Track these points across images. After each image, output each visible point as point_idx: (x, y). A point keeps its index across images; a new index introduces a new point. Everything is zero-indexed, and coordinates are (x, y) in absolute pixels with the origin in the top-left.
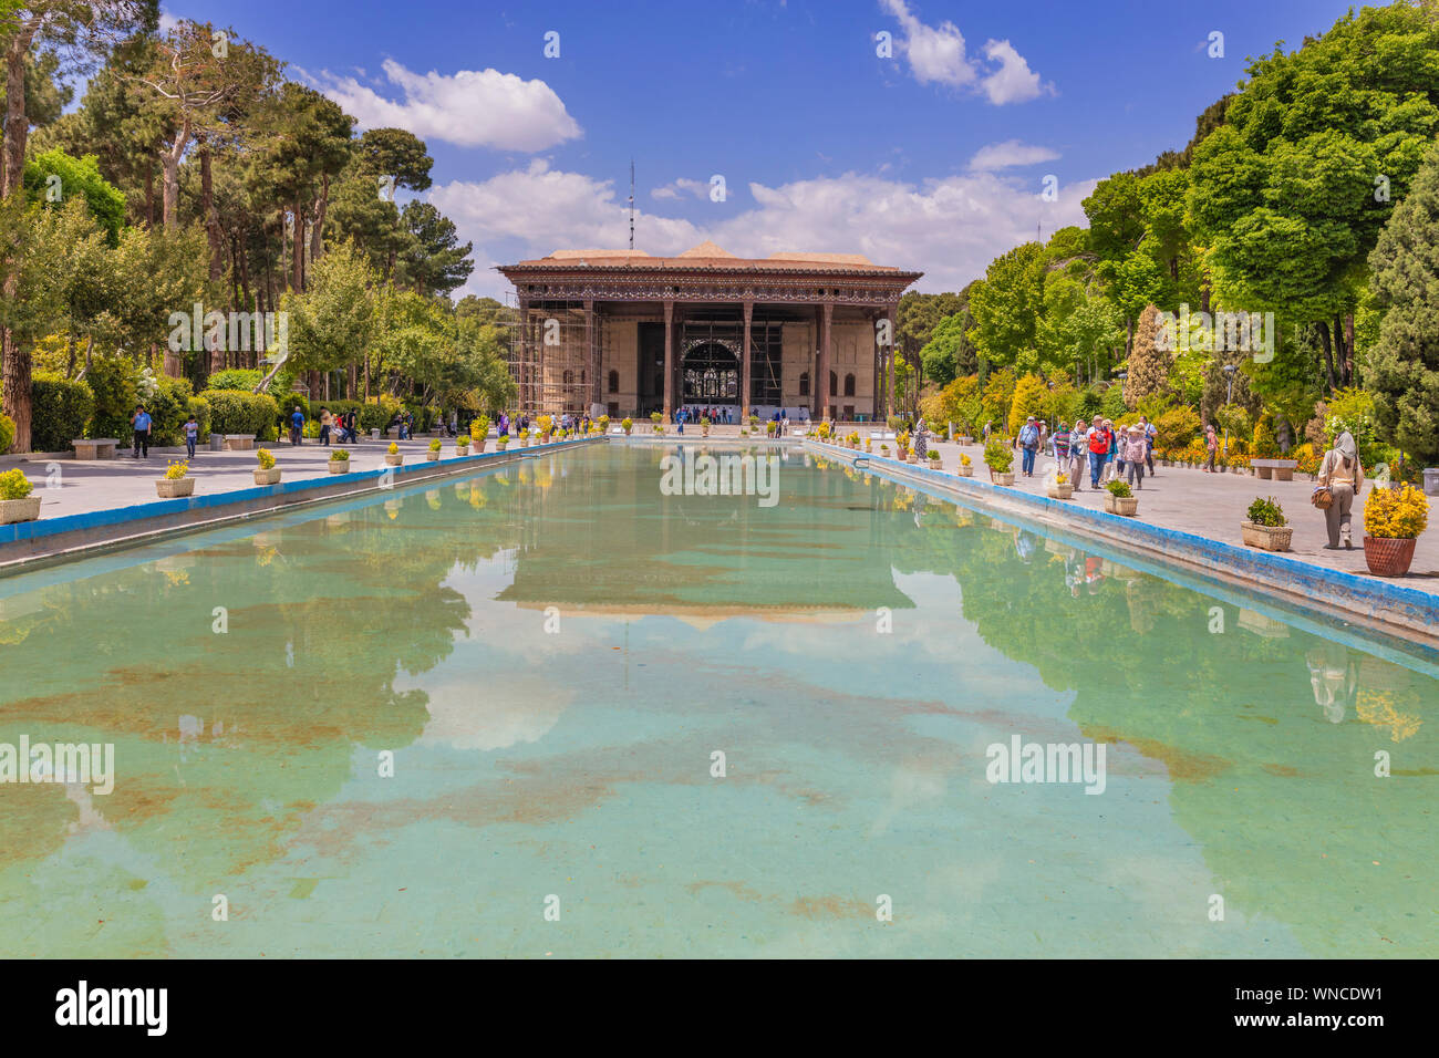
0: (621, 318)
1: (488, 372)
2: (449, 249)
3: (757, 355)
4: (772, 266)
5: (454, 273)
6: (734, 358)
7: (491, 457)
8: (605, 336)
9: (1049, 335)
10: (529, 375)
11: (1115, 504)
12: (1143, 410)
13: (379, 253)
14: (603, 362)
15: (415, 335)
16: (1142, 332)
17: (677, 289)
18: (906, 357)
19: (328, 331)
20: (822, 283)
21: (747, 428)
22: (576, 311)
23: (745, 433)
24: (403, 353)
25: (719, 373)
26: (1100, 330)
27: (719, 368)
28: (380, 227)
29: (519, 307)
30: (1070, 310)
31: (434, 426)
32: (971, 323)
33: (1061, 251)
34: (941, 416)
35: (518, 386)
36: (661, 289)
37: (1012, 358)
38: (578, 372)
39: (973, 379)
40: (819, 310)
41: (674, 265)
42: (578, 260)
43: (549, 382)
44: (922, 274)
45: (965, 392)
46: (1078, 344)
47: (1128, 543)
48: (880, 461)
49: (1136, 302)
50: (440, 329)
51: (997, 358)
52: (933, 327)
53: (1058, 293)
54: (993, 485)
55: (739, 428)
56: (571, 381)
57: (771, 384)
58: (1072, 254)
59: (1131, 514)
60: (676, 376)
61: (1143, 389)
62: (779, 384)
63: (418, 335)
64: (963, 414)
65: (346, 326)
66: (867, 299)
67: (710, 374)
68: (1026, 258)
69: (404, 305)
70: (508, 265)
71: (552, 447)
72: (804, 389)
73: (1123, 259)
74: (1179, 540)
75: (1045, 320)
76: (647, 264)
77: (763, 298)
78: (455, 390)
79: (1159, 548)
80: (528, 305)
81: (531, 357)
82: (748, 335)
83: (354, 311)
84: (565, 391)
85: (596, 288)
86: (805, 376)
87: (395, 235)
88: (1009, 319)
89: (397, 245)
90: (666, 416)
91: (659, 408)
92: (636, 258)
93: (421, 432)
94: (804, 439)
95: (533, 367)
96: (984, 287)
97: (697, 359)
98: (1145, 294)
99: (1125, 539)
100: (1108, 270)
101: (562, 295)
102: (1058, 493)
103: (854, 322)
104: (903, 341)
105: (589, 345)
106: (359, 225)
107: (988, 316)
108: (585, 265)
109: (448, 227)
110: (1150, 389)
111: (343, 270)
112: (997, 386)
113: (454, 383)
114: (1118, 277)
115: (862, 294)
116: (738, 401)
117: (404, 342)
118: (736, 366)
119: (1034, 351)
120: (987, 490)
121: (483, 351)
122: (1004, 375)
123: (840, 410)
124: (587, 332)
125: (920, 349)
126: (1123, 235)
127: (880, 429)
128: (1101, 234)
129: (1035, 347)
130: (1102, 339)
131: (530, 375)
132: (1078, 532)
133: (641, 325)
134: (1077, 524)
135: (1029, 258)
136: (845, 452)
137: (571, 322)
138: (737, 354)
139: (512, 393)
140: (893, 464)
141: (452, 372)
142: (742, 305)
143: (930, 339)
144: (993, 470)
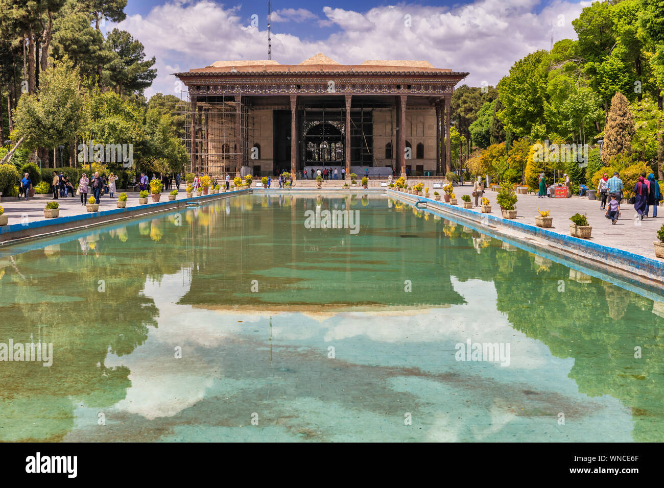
0: (261, 107)
1: (167, 147)
2: (139, 62)
3: (356, 131)
4: (364, 70)
5: (143, 79)
6: (339, 133)
7: (165, 205)
8: (250, 120)
9: (552, 114)
10: (197, 148)
11: (576, 230)
12: (614, 165)
13: (91, 66)
14: (249, 138)
15: (114, 122)
16: (613, 111)
17: (299, 87)
18: (460, 132)
19: (51, 120)
20: (399, 81)
21: (349, 182)
22: (230, 103)
23: (347, 185)
24: (106, 135)
25: (330, 144)
26: (586, 110)
27: (330, 141)
28: (90, 47)
29: (190, 101)
30: (565, 97)
31: (131, 184)
32: (500, 107)
33: (559, 56)
34: (481, 171)
35: (189, 155)
36: (288, 87)
37: (528, 130)
38: (232, 145)
39: (502, 146)
40: (397, 99)
41: (297, 70)
42: (231, 68)
43: (212, 152)
44: (468, 74)
45: (497, 155)
46: (571, 120)
47: (584, 257)
48: (434, 203)
49: (611, 91)
50: (132, 117)
51: (518, 130)
52: (479, 110)
53: (557, 85)
54: (502, 218)
55: (342, 183)
56: (228, 152)
57: (366, 151)
58: (567, 58)
59: (588, 237)
60: (299, 147)
61: (614, 150)
62: (371, 151)
63: (116, 122)
64: (495, 169)
65: (63, 116)
66: (430, 91)
67: (324, 145)
68: (537, 61)
69: (107, 101)
70: (182, 72)
71: (210, 197)
72: (389, 154)
73: (601, 61)
74: (615, 254)
75: (550, 104)
76: (277, 70)
77: (359, 92)
78: (144, 159)
79: (603, 260)
80: (196, 99)
81: (199, 135)
82: (348, 117)
83: (68, 106)
84: (223, 158)
85: (243, 87)
86: (389, 146)
87: (101, 53)
88: (526, 104)
89: (103, 60)
90: (293, 175)
91: (289, 170)
92: (271, 66)
93: (121, 188)
94: (387, 189)
95: (201, 142)
96: (508, 81)
97: (315, 135)
98: (617, 85)
99: (583, 254)
100: (591, 68)
101: (220, 92)
102: (542, 223)
103: (422, 107)
104: (458, 120)
105: (239, 126)
106: (76, 47)
107: (511, 102)
108: (235, 71)
109: (138, 47)
110: (619, 150)
111: (60, 78)
112: (517, 150)
113: (143, 155)
114: (598, 74)
115: (426, 88)
116: (342, 164)
117: (107, 126)
118: (342, 139)
119: (544, 125)
120: (499, 222)
121: (164, 132)
122: (523, 142)
123: (414, 168)
124: (238, 117)
125: (469, 126)
126: (601, 44)
127: (441, 181)
128: (586, 44)
129: (544, 123)
130: (587, 116)
131: (199, 148)
132: (554, 250)
133: (274, 111)
134: (554, 244)
135: (539, 61)
136: (412, 197)
137: (227, 111)
138: (343, 131)
139: (185, 159)
140: (441, 205)
141: (141, 147)
142: (344, 97)
143: (476, 118)
144: (503, 208)
